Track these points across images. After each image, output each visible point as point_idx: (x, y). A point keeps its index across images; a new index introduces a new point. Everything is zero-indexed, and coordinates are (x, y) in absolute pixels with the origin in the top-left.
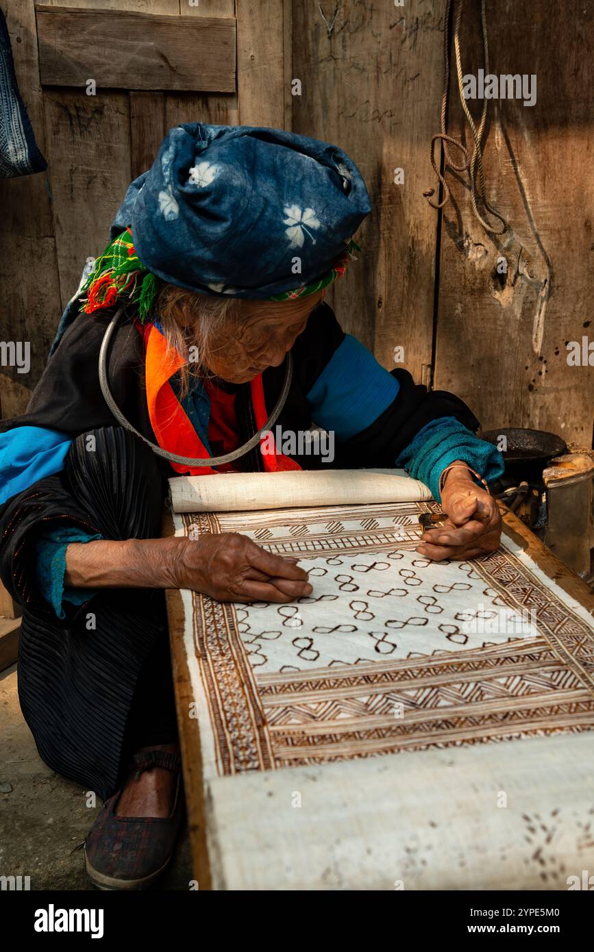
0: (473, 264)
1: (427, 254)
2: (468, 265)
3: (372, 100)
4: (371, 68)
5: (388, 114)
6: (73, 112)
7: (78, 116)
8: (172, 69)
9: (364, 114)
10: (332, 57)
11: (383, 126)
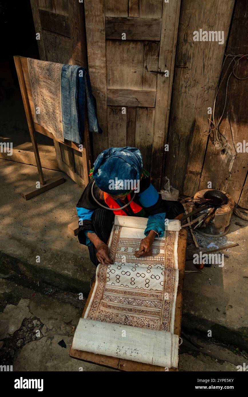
0: (216, 148)
1: (205, 143)
2: (214, 148)
3: (195, 104)
4: (195, 97)
5: (199, 108)
6: (114, 110)
7: (115, 111)
8: (139, 102)
9: (192, 107)
10: (185, 92)
11: (197, 111)
